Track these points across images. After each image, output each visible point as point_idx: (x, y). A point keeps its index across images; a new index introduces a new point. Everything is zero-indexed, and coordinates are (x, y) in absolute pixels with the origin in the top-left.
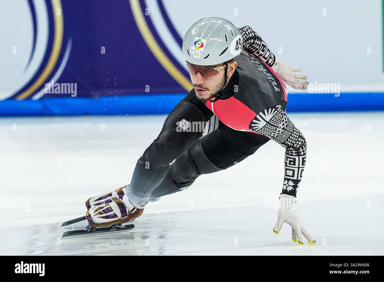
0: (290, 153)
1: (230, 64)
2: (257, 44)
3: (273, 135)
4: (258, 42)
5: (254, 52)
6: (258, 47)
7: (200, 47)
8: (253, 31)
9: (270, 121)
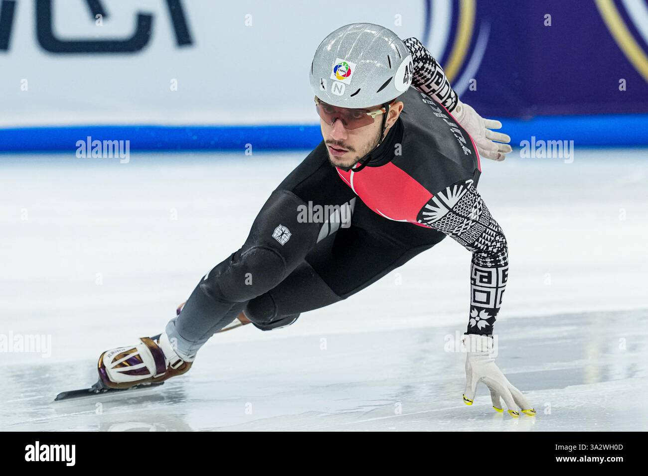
0: (482, 262)
1: (392, 106)
2: (428, 71)
3: (457, 231)
4: (430, 67)
5: (422, 84)
6: (429, 76)
7: (344, 76)
8: (423, 47)
9: (454, 208)
